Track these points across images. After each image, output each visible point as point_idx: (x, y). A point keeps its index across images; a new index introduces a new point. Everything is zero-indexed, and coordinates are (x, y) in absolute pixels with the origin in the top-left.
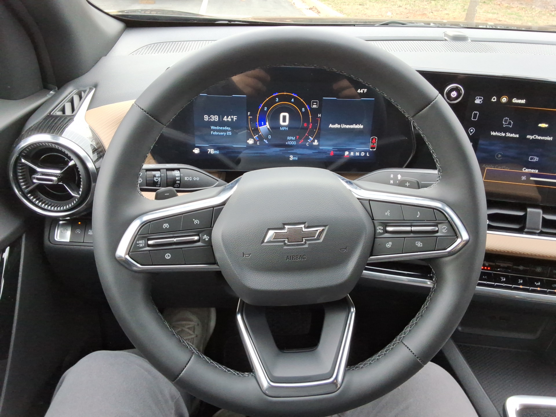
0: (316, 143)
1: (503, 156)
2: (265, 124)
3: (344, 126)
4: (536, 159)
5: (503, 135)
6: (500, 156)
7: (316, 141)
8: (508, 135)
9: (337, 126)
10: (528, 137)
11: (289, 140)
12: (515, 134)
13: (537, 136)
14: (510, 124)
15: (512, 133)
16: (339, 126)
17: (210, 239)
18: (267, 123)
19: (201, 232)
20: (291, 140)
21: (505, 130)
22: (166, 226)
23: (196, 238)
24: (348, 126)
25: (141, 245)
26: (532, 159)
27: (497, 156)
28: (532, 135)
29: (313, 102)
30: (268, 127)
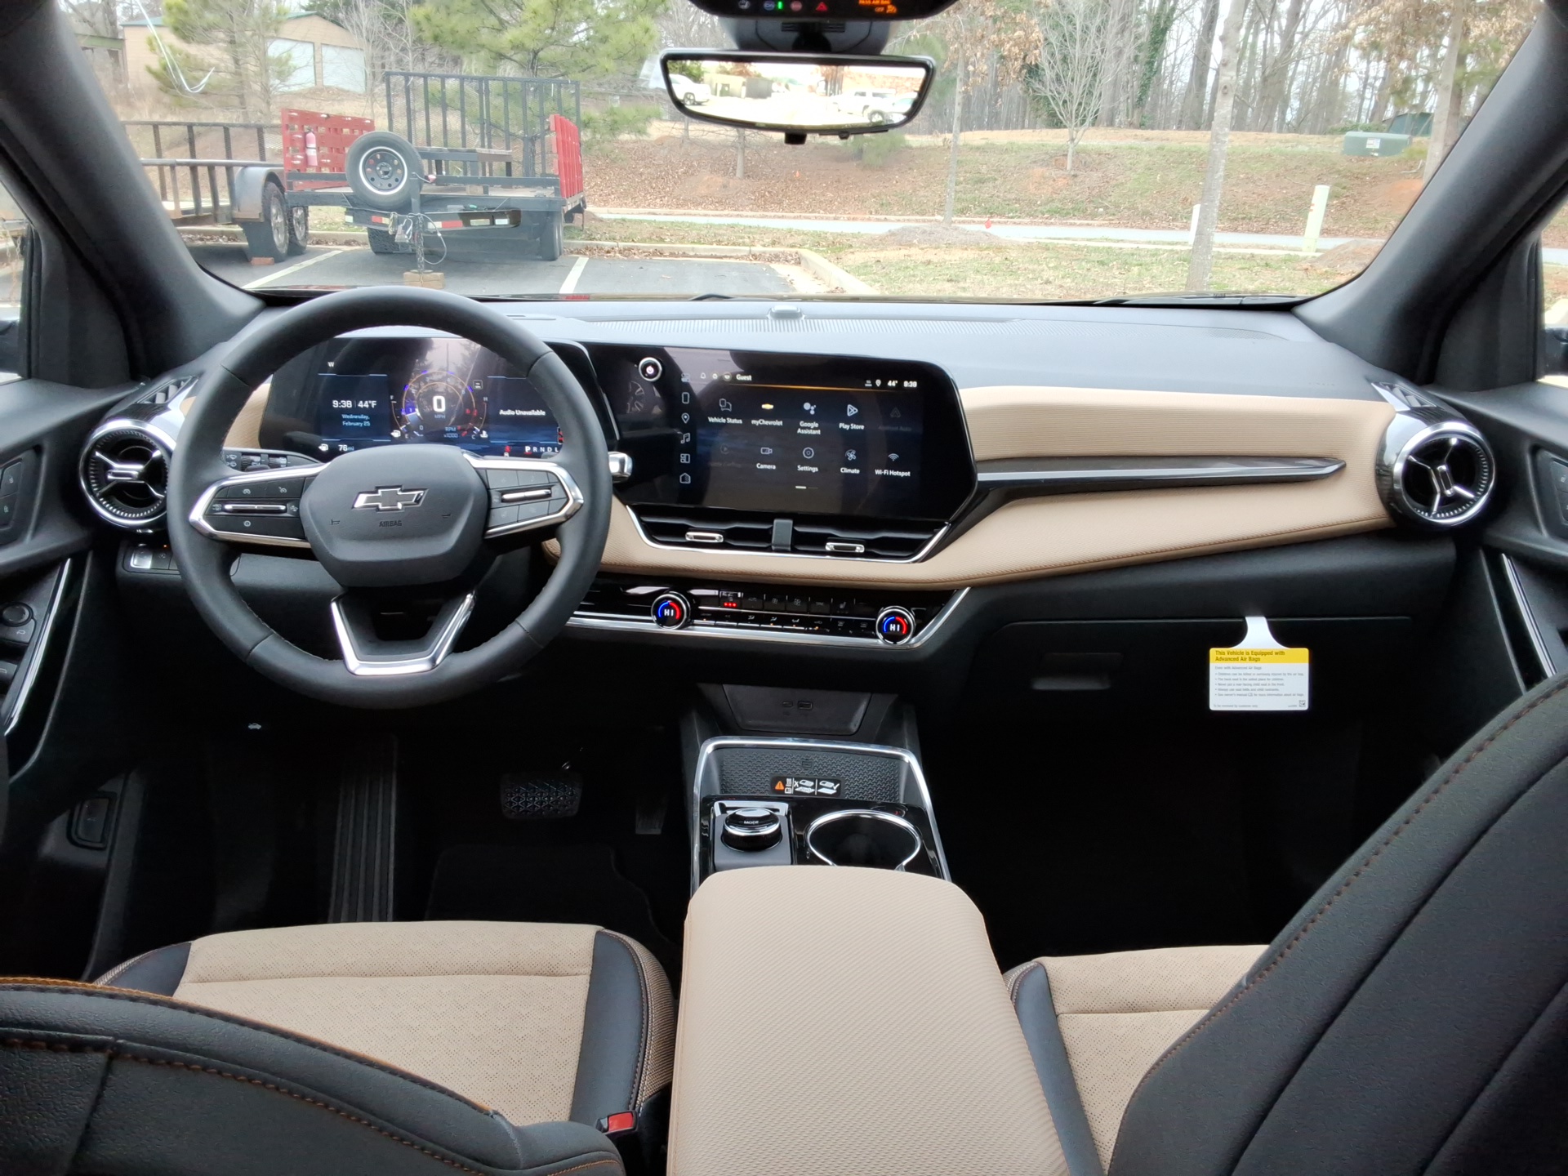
0: (484, 435)
1: (729, 449)
2: (414, 411)
3: (519, 413)
4: (770, 451)
5: (723, 421)
6: (725, 449)
7: (484, 432)
8: (730, 421)
9: (509, 412)
10: (753, 422)
11: (448, 432)
12: (738, 419)
13: (763, 421)
14: (728, 406)
15: (733, 418)
16: (512, 413)
17: (298, 511)
18: (417, 410)
19: (288, 501)
20: (451, 432)
21: (725, 415)
22: (247, 491)
23: (283, 508)
24: (525, 413)
25: (217, 509)
26: (764, 451)
27: (723, 450)
28: (758, 420)
29: (475, 382)
30: (419, 414)
